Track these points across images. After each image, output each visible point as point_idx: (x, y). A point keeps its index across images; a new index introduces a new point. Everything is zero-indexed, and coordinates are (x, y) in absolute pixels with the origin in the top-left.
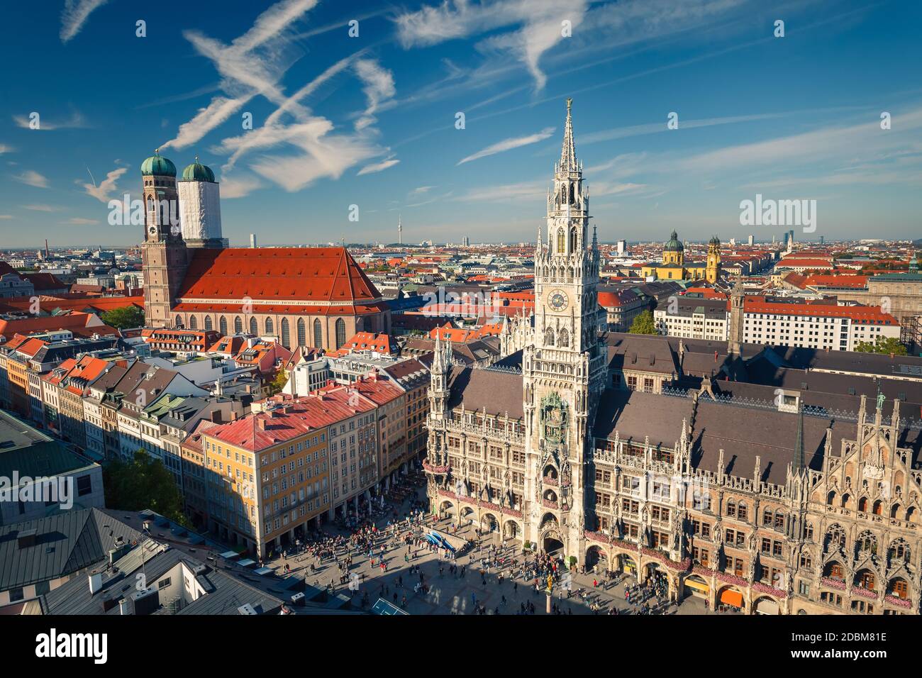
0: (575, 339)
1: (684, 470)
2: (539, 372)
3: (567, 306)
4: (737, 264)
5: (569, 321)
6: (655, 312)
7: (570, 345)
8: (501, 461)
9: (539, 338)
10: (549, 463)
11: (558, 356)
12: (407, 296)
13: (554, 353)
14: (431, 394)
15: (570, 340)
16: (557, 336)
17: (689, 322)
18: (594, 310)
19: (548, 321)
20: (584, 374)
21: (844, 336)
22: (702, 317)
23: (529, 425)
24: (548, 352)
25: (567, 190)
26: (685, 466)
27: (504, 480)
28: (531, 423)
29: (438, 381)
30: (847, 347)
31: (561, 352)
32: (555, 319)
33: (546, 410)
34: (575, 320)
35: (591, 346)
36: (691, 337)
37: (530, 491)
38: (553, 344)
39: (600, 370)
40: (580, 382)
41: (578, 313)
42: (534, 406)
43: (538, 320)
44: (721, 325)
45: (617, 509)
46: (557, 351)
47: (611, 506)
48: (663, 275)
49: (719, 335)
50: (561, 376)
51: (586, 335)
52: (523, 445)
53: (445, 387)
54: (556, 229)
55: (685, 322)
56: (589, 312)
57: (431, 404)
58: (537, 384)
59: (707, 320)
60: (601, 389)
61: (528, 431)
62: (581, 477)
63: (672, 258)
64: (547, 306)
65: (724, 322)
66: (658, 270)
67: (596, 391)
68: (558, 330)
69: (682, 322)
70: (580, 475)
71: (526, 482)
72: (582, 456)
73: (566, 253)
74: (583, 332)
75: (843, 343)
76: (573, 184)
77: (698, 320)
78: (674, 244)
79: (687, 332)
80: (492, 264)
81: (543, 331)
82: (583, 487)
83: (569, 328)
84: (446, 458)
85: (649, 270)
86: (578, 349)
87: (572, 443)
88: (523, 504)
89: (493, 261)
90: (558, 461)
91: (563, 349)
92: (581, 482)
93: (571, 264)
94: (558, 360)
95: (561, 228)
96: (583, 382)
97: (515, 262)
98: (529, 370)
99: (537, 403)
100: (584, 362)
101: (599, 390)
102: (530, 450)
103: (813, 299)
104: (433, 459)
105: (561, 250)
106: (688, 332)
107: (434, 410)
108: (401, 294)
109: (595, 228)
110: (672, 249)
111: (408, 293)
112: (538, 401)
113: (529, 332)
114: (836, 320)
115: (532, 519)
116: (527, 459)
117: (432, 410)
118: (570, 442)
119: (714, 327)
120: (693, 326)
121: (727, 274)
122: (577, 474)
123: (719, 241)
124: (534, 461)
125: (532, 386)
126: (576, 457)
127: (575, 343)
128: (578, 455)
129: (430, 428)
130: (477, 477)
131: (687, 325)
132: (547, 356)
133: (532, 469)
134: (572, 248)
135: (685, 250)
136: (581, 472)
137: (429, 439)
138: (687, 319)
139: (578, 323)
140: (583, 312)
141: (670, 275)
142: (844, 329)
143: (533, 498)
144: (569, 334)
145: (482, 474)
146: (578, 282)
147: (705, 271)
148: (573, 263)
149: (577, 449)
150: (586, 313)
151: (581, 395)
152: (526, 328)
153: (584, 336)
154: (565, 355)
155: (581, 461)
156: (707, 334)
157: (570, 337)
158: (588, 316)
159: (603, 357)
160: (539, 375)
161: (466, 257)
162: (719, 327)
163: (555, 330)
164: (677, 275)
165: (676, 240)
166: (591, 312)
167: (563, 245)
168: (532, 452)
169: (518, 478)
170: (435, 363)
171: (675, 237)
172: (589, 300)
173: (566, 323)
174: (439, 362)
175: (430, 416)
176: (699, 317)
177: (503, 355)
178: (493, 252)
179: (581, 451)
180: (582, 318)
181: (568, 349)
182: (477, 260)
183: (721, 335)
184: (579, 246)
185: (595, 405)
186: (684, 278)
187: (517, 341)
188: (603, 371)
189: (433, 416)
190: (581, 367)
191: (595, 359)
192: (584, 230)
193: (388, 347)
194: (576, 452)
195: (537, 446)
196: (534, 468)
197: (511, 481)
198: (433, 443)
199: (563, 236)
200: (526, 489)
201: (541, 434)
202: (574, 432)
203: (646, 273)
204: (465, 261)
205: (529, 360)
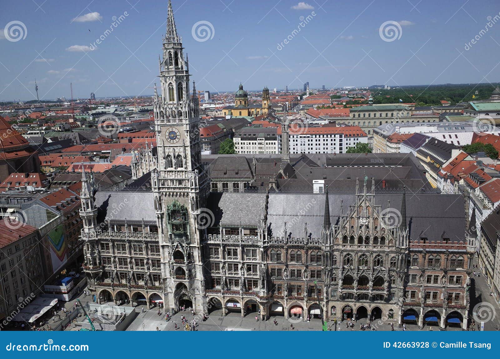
0: (187, 161)
1: (264, 238)
2: (164, 188)
3: (179, 139)
4: (279, 104)
5: (182, 149)
6: (234, 139)
7: (184, 166)
8: (143, 254)
9: (162, 163)
10: (177, 250)
11: (176, 175)
12: (50, 141)
13: (173, 173)
15: (184, 163)
16: (174, 161)
17: (255, 144)
18: (198, 140)
19: (167, 150)
20: (196, 185)
21: (341, 145)
22: (263, 140)
23: (160, 225)
24: (169, 173)
25: (173, 56)
26: (264, 236)
27: (146, 268)
28: (162, 224)
29: (87, 204)
30: (343, 151)
31: (178, 171)
32: (172, 149)
33: (171, 214)
34: (186, 148)
37: (166, 272)
38: (172, 167)
39: (206, 181)
40: (193, 191)
41: (188, 143)
42: (162, 212)
43: (160, 151)
44: (275, 144)
45: (225, 271)
46: (175, 171)
47: (221, 270)
48: (236, 114)
49: (273, 150)
50: (180, 188)
51: (194, 158)
52: (157, 240)
54: (167, 84)
55: (253, 144)
56: (195, 142)
57: (84, 221)
58: (164, 196)
59: (266, 141)
61: (160, 230)
62: (200, 255)
63: (241, 102)
64: (165, 140)
65: (276, 142)
66: (233, 111)
67: (204, 196)
69: (251, 144)
70: (199, 254)
71: (162, 266)
72: (199, 241)
73: (175, 102)
74: (192, 156)
75: (341, 149)
76: (176, 51)
77: (261, 142)
78: (241, 92)
79: (254, 150)
80: (116, 112)
81: (164, 158)
82: (202, 261)
83: (182, 154)
84: (100, 259)
85: (227, 111)
86: (190, 168)
87: (191, 234)
88: (162, 280)
89: (116, 110)
91: (179, 169)
92: (200, 258)
93: (180, 109)
94: (176, 178)
95: (170, 83)
96: (195, 190)
97: (133, 110)
98: (157, 187)
99: (164, 210)
100: (195, 177)
101: (206, 195)
102: (162, 243)
103: (323, 124)
104: (90, 262)
105: (172, 99)
106: (256, 150)
108: (45, 140)
109: (194, 83)
110: (240, 97)
111: (51, 139)
112: (165, 208)
113: (152, 160)
114: (336, 136)
115: (169, 290)
116: (161, 250)
117: (84, 225)
118: (190, 233)
119: (271, 146)
120: (257, 146)
121: (274, 111)
122: (196, 254)
123: (268, 90)
124: (166, 250)
125: (160, 198)
126: (195, 242)
127: (187, 164)
128: (196, 240)
129: (85, 239)
130: (126, 268)
131: (254, 145)
132: (169, 176)
133: (166, 256)
134: (180, 97)
135: (248, 97)
136: (200, 252)
138: (254, 142)
139: (188, 150)
140: (191, 142)
141: (240, 114)
142: (341, 140)
143: (168, 275)
144: (183, 158)
145: (129, 266)
146: (186, 121)
147: (261, 110)
148: (182, 108)
149: (195, 236)
150: (193, 143)
151: (195, 199)
152: (149, 156)
153: (193, 159)
154: (181, 173)
155: (199, 244)
156: (267, 150)
157: (184, 160)
158: (194, 145)
159: (207, 172)
160: (164, 190)
161: (95, 109)
162: (273, 146)
163: (173, 157)
164: (245, 114)
165: (242, 90)
167: (173, 95)
168: (165, 244)
169: (157, 263)
170: (83, 190)
173: (180, 151)
174: (87, 190)
175: (83, 230)
176: (261, 140)
177: (134, 178)
178: (115, 104)
179: (198, 237)
180: (191, 146)
181: (183, 169)
182: (104, 110)
183: (275, 150)
184: (184, 96)
186: (249, 115)
187: (144, 167)
189: (86, 230)
190: (193, 181)
191: (201, 174)
192: (187, 84)
193: (39, 182)
194: (195, 239)
195: (167, 239)
196: (167, 254)
198: (88, 250)
199: (173, 89)
200: (162, 270)
201: (169, 230)
202: (192, 226)
203: (225, 113)
204: (94, 112)
205: (156, 180)
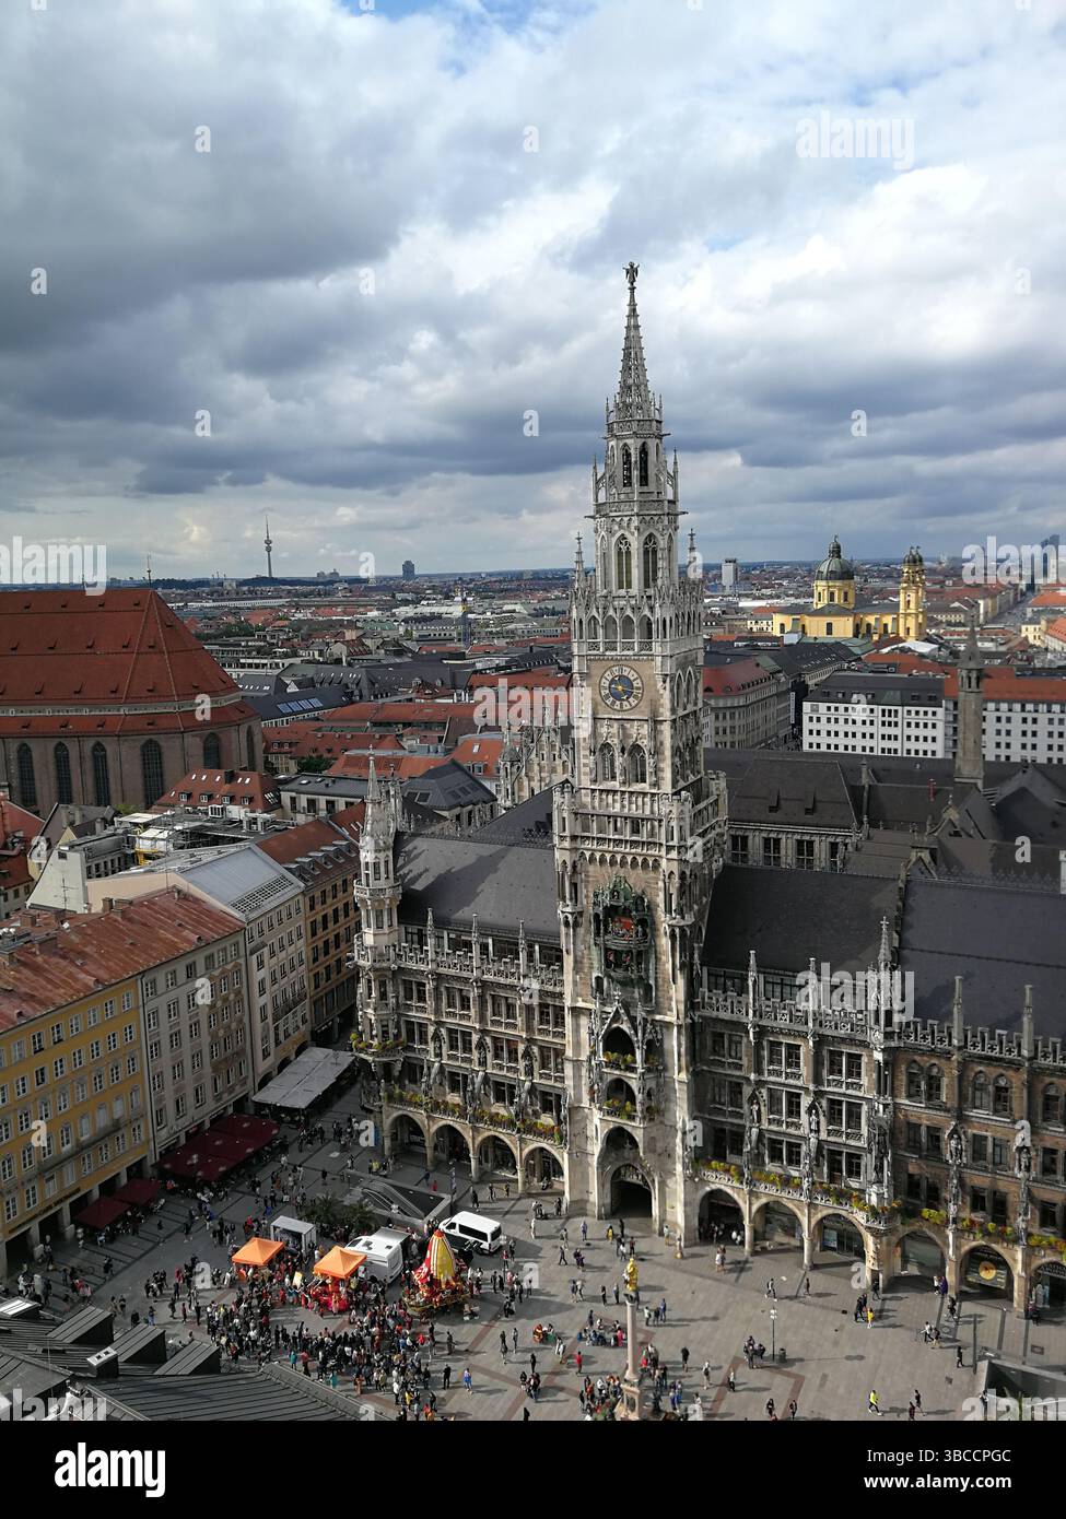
0: (660, 765)
1: (889, 1023)
2: (589, 839)
4: (956, 604)
5: (645, 730)
6: (805, 705)
7: (651, 779)
8: (514, 1026)
9: (585, 764)
10: (614, 1026)
11: (626, 803)
12: (293, 689)
13: (618, 797)
14: (360, 892)
15: (649, 770)
16: (620, 761)
17: (872, 723)
18: (696, 704)
19: (602, 731)
20: (682, 838)
22: (896, 712)
23: (571, 947)
24: (604, 796)
25: (633, 458)
26: (889, 1014)
27: (522, 1064)
28: (575, 944)
29: (376, 865)
31: (631, 793)
32: (616, 725)
33: (605, 917)
34: (659, 727)
35: (692, 778)
36: (877, 752)
37: (577, 1085)
38: (613, 778)
39: (713, 828)
40: (673, 855)
41: (665, 712)
42: (580, 911)
45: (759, 1111)
46: (623, 792)
47: (746, 1107)
48: (816, 628)
49: (929, 746)
50: (634, 843)
51: (683, 756)
52: (558, 989)
53: (391, 875)
54: (613, 540)
55: (864, 723)
56: (685, 709)
57: (363, 913)
58: (585, 862)
60: (714, 866)
61: (568, 961)
63: (832, 594)
64: (597, 697)
66: (806, 620)
68: (623, 750)
69: (859, 722)
71: (568, 1066)
72: (682, 1007)
73: (635, 590)
74: (676, 751)
76: (643, 445)
77: (889, 717)
78: (835, 566)
79: (868, 743)
81: (593, 751)
82: (687, 1070)
83: (645, 743)
84: (398, 1026)
85: (787, 620)
86: (667, 787)
87: (661, 982)
88: (564, 1111)
90: (632, 1020)
91: (636, 786)
92: (683, 1060)
93: (646, 612)
94: (625, 811)
95: (623, 537)
96: (679, 853)
98: (567, 833)
99: (584, 901)
100: (681, 814)
101: (710, 870)
102: (573, 999)
104: (372, 1029)
105: (624, 583)
106: (871, 743)
107: (369, 926)
108: (280, 685)
110: (832, 576)
112: (587, 897)
115: (584, 1143)
116: (567, 1019)
117: (364, 925)
118: (656, 979)
120: (879, 730)
122: (673, 1045)
124: (584, 1023)
125: (574, 866)
126: (671, 1009)
127: (660, 774)
128: (675, 1006)
129: (365, 963)
130: (466, 1060)
131: (868, 729)
132: (604, 804)
133: (580, 1039)
134: (648, 578)
136: (684, 1039)
137: (361, 989)
139: (666, 729)
140: (673, 710)
141: (830, 628)
143: (584, 1100)
144: (647, 756)
145: (476, 1055)
146: (661, 649)
147: (896, 620)
149: (673, 992)
150: (681, 712)
151: (677, 880)
153: (677, 759)
154: (640, 799)
155: (681, 1016)
156: (907, 745)
157: (649, 761)
158: (684, 717)
160: (588, 845)
162: (929, 732)
163: (618, 749)
164: (842, 628)
165: (839, 557)
166: (690, 708)
167: (628, 572)
168: (579, 1003)
169: (551, 1058)
170: (368, 827)
171: (836, 551)
172: (684, 685)
173: (641, 733)
174: (377, 826)
175: (360, 938)
176: (892, 711)
179: (681, 996)
180: (674, 721)
181: (645, 787)
182: (435, 610)
183: (933, 747)
184: (662, 574)
185: (704, 900)
186: (856, 635)
187: (534, 773)
188: (718, 830)
189: (368, 939)
190: (673, 824)
191: (702, 805)
192: (670, 539)
194: (671, 999)
195: (588, 991)
196: (584, 1036)
197: (536, 1065)
198: (369, 995)
199: (628, 553)
200: (569, 1081)
201: (596, 965)
202: (664, 958)
203: (782, 625)
205: (566, 813)
